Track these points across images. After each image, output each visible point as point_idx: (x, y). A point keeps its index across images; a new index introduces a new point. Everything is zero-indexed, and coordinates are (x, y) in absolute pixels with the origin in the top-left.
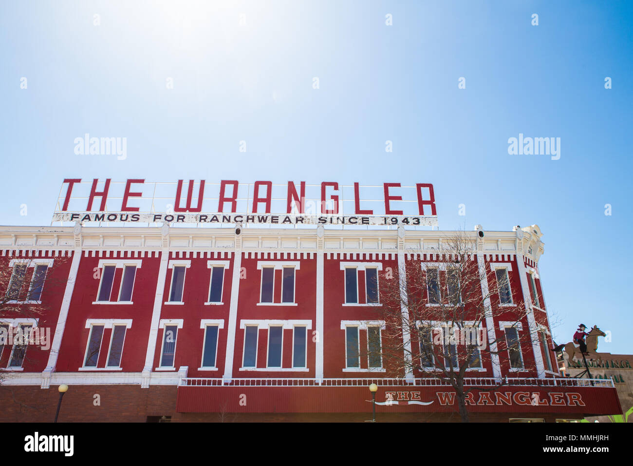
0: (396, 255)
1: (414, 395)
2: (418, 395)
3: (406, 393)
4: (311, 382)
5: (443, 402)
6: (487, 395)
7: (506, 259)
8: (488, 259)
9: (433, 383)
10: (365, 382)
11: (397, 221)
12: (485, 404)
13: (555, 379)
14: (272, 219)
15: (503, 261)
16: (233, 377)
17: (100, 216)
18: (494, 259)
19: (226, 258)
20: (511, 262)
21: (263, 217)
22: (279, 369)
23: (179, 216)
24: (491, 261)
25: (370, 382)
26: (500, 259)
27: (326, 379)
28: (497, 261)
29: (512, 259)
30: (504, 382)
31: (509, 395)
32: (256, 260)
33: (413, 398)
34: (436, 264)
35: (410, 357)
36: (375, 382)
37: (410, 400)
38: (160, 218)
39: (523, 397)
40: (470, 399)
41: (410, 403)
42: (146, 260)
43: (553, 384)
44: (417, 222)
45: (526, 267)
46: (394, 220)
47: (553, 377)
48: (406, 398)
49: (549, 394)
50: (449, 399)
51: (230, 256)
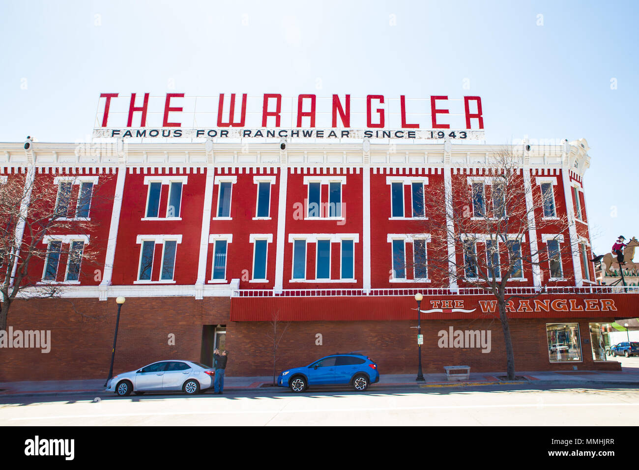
0: (443, 170)
1: (457, 304)
2: (461, 304)
3: (450, 302)
4: (359, 292)
5: (485, 309)
6: (526, 303)
7: (552, 173)
8: (534, 173)
9: (476, 292)
10: (411, 292)
11: (443, 135)
12: (524, 311)
13: (591, 288)
14: (317, 134)
15: (549, 175)
16: (283, 289)
17: (141, 132)
18: (540, 173)
19: (272, 174)
20: (557, 176)
21: (308, 132)
22: (328, 280)
23: (222, 131)
24: (537, 175)
25: (416, 292)
26: (546, 173)
27: (374, 290)
28: (543, 175)
29: (558, 173)
30: (543, 291)
31: (547, 302)
32: (302, 175)
33: (457, 306)
34: (482, 178)
35: (454, 269)
36: (420, 292)
37: (454, 308)
38: (203, 134)
39: (560, 303)
40: (510, 306)
41: (453, 311)
42: (191, 176)
43: (589, 292)
44: (463, 136)
45: (571, 181)
46: (441, 134)
47: (589, 286)
48: (450, 306)
49: (585, 300)
50: (490, 307)
51: (275, 172)
